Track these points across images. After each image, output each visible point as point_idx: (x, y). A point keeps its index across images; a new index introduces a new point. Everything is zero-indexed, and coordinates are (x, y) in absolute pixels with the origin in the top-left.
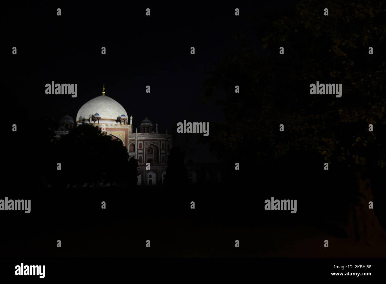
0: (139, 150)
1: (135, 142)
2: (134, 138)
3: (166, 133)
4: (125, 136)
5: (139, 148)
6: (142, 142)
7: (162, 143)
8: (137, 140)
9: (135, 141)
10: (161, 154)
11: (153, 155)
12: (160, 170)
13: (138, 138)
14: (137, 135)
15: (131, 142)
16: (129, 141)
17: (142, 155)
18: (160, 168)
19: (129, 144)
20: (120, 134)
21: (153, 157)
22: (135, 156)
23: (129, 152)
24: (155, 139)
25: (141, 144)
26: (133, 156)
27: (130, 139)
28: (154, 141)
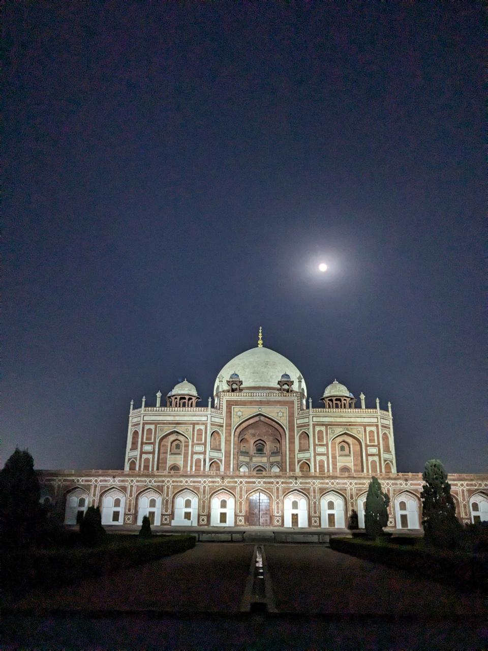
0: (317, 445)
1: (308, 429)
2: (306, 420)
3: (376, 408)
4: (289, 416)
5: (317, 442)
6: (323, 428)
7: (368, 429)
8: (311, 423)
9: (309, 425)
10: (367, 455)
11: (352, 458)
12: (351, 489)
13: (315, 419)
14: (311, 413)
15: (301, 430)
16: (298, 427)
17: (324, 458)
18: (351, 484)
19: (297, 434)
20: (278, 413)
21: (353, 464)
22: (310, 459)
23: (299, 451)
24: (353, 421)
25: (320, 432)
26: (306, 459)
27: (299, 422)
28: (350, 425)
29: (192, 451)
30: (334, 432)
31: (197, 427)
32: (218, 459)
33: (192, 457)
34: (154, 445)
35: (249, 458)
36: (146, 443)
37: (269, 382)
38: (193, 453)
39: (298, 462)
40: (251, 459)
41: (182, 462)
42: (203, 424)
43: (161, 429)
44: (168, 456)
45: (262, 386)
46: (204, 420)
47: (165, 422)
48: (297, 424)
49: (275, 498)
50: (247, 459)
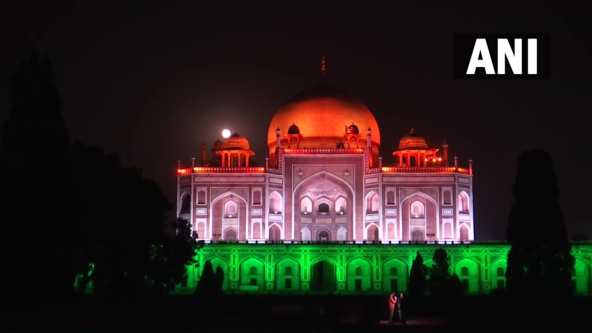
0: (387, 207)
1: (378, 190)
2: (375, 180)
4: (357, 176)
5: (386, 204)
6: (394, 189)
7: (444, 189)
8: (381, 184)
9: (378, 186)
10: (442, 217)
11: (426, 219)
13: (385, 179)
14: (380, 172)
15: (370, 190)
16: (366, 187)
17: (394, 221)
20: (344, 171)
21: (426, 226)
22: (379, 222)
23: (367, 214)
24: (427, 181)
25: (391, 193)
26: (374, 222)
27: (367, 181)
28: (423, 185)
29: (250, 215)
30: (406, 193)
31: (254, 189)
32: (277, 223)
33: (250, 221)
34: (207, 209)
35: (311, 219)
36: (199, 207)
37: (335, 131)
38: (251, 217)
39: (366, 225)
40: (314, 221)
41: (239, 226)
42: (260, 186)
43: (214, 192)
44: (223, 220)
45: (325, 135)
46: (261, 181)
47: (219, 183)
48: (365, 184)
49: (339, 265)
50: (309, 221)
